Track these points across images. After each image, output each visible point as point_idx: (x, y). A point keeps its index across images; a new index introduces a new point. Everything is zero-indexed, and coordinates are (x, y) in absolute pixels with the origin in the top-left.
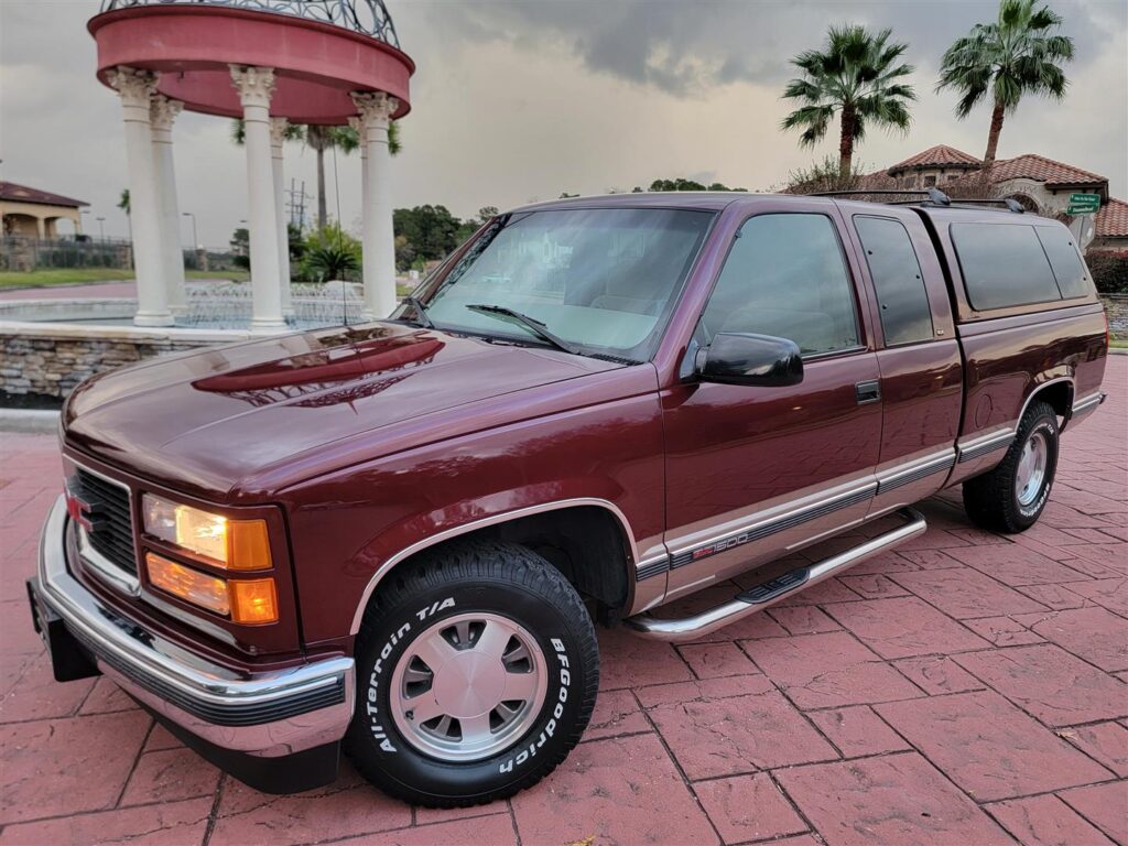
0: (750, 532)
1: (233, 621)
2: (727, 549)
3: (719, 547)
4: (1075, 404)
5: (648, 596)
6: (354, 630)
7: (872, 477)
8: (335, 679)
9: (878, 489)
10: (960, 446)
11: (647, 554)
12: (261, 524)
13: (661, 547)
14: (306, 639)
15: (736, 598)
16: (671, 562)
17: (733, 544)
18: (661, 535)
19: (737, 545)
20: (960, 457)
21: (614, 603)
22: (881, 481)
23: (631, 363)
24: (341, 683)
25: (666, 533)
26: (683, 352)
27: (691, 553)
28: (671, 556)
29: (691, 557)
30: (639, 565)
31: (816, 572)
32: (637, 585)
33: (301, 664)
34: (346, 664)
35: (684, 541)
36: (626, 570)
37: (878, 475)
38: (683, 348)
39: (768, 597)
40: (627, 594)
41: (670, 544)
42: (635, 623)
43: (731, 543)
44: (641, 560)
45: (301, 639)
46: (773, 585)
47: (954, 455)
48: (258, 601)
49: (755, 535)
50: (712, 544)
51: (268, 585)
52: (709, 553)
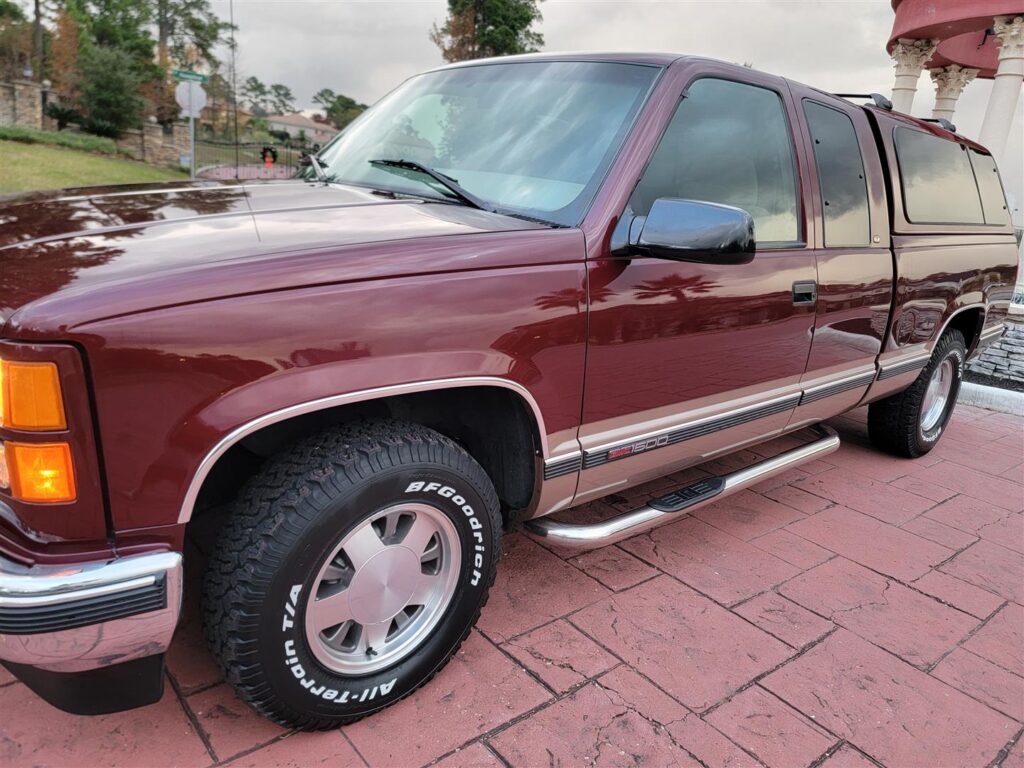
0: (671, 434)
1: (14, 496)
2: (645, 451)
3: (636, 448)
4: (984, 332)
5: (555, 496)
6: (185, 516)
7: (796, 386)
8: (151, 580)
9: (801, 400)
10: (880, 363)
11: (559, 449)
12: (48, 370)
13: (574, 443)
14: (115, 525)
15: (648, 505)
16: (585, 461)
17: (652, 446)
18: (575, 429)
19: (657, 447)
20: (880, 374)
21: (517, 503)
22: (806, 392)
23: (555, 227)
24: (161, 584)
25: (582, 427)
26: (614, 222)
27: (607, 453)
28: (585, 454)
29: (606, 457)
30: (548, 461)
31: (733, 482)
32: (545, 484)
33: (110, 558)
34: (169, 561)
35: (601, 438)
36: (532, 468)
37: (803, 385)
38: (616, 217)
39: (682, 505)
40: (532, 494)
41: (584, 440)
42: (536, 527)
43: (650, 444)
44: (551, 456)
45: (109, 525)
46: (687, 494)
47: (875, 372)
48: (47, 473)
49: (676, 438)
50: (631, 444)
51: (60, 451)
52: (626, 453)
